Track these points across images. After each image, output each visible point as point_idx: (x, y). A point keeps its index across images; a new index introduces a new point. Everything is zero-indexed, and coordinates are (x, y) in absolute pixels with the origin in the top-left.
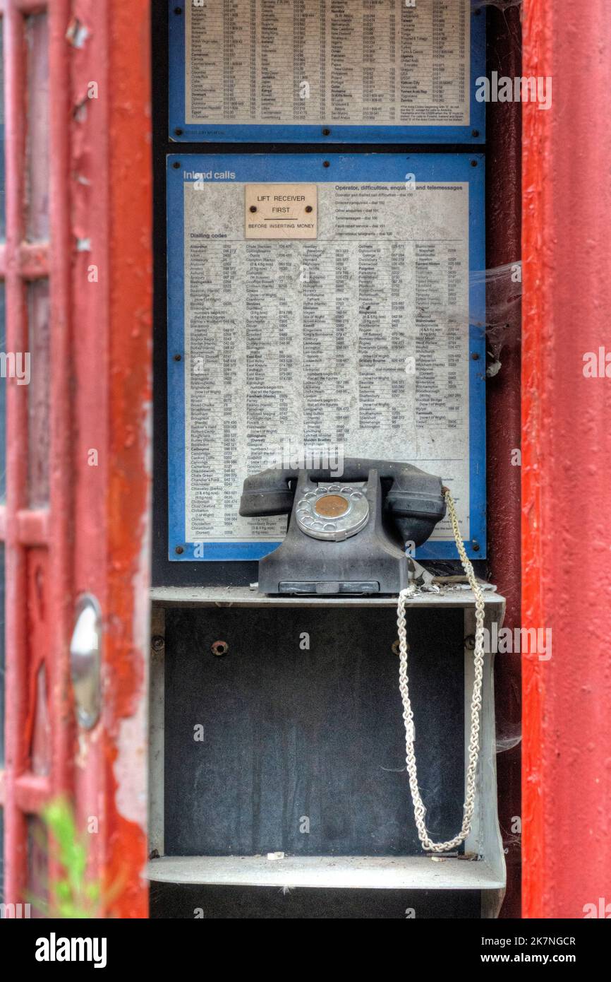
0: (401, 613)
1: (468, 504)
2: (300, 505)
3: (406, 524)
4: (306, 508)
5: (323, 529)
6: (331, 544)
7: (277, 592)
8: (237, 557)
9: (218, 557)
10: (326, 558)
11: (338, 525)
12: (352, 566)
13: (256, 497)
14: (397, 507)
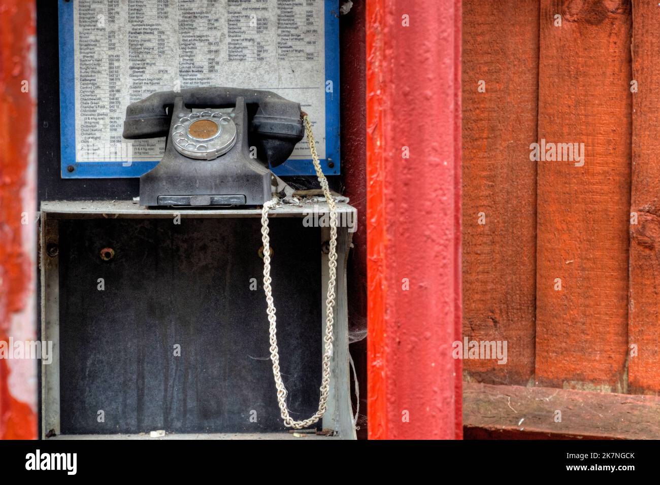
0: (265, 222)
2: (176, 128)
3: (269, 144)
4: (181, 131)
5: (196, 150)
6: (203, 163)
7: (156, 205)
8: (121, 174)
9: (105, 174)
10: (199, 175)
11: (210, 146)
12: (222, 182)
13: (137, 122)
14: (261, 130)
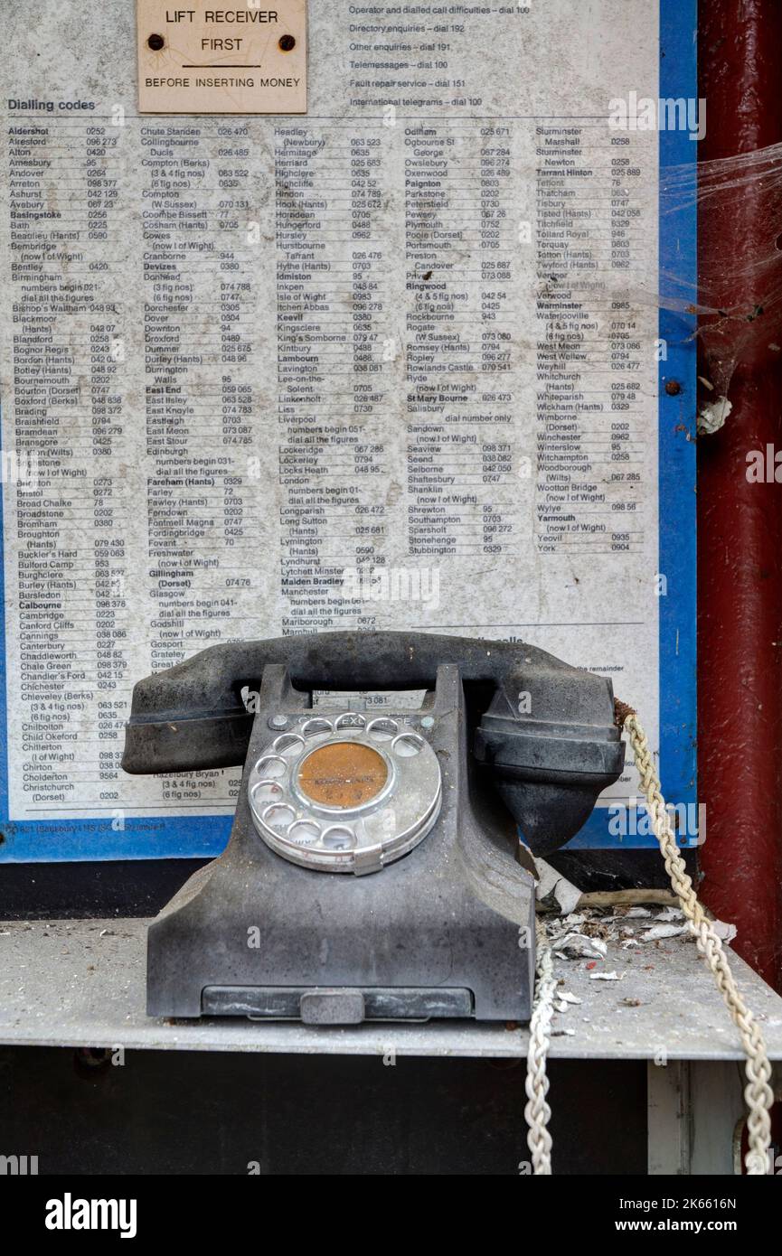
0: (537, 1084)
1: (657, 722)
2: (263, 766)
3: (530, 799)
4: (276, 773)
5: (320, 844)
6: (342, 884)
7: (198, 1014)
8: (129, 851)
10: (329, 925)
11: (362, 835)
12: (400, 946)
13: (158, 732)
14: (505, 759)
